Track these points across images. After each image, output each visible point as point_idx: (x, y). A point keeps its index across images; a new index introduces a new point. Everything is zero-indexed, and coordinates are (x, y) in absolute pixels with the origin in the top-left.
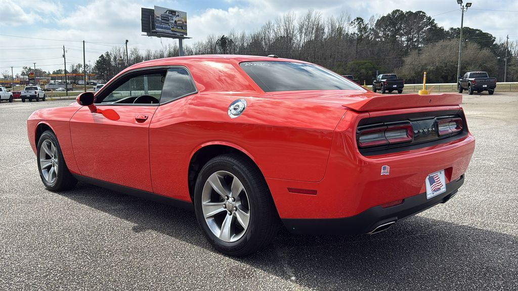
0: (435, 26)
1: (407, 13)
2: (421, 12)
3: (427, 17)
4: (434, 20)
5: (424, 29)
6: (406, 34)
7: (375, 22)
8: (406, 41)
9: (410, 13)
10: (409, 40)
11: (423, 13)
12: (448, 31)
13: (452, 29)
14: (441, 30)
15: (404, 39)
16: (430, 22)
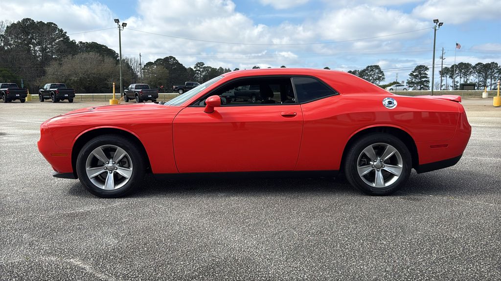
0: (68, 38)
1: (38, 23)
2: (52, 23)
3: (59, 30)
4: (66, 33)
5: (57, 40)
6: (39, 44)
7: (5, 29)
8: (40, 51)
9: (41, 23)
10: (43, 50)
11: (54, 24)
12: (78, 44)
13: (81, 42)
14: (73, 43)
15: (37, 48)
16: (62, 34)
